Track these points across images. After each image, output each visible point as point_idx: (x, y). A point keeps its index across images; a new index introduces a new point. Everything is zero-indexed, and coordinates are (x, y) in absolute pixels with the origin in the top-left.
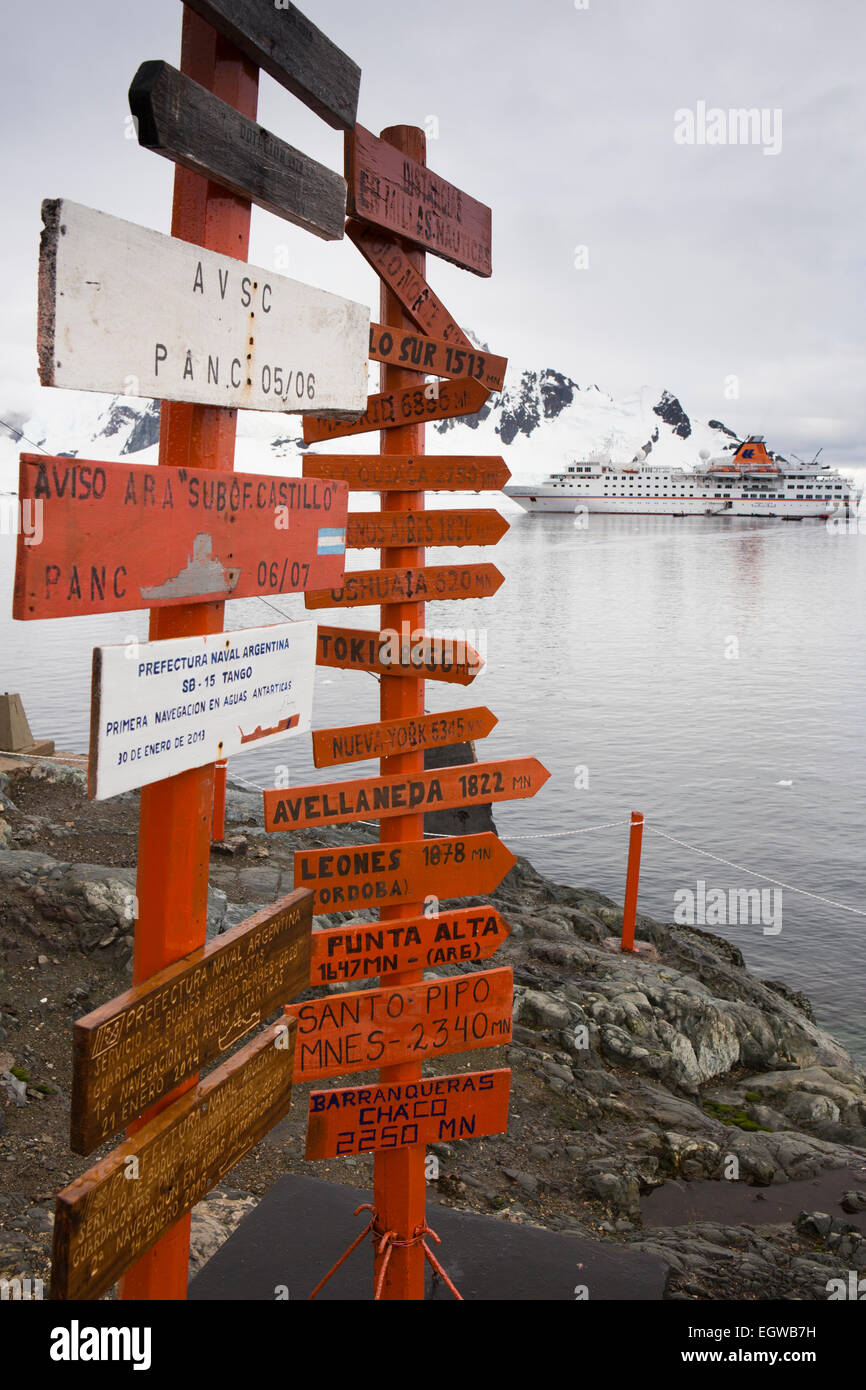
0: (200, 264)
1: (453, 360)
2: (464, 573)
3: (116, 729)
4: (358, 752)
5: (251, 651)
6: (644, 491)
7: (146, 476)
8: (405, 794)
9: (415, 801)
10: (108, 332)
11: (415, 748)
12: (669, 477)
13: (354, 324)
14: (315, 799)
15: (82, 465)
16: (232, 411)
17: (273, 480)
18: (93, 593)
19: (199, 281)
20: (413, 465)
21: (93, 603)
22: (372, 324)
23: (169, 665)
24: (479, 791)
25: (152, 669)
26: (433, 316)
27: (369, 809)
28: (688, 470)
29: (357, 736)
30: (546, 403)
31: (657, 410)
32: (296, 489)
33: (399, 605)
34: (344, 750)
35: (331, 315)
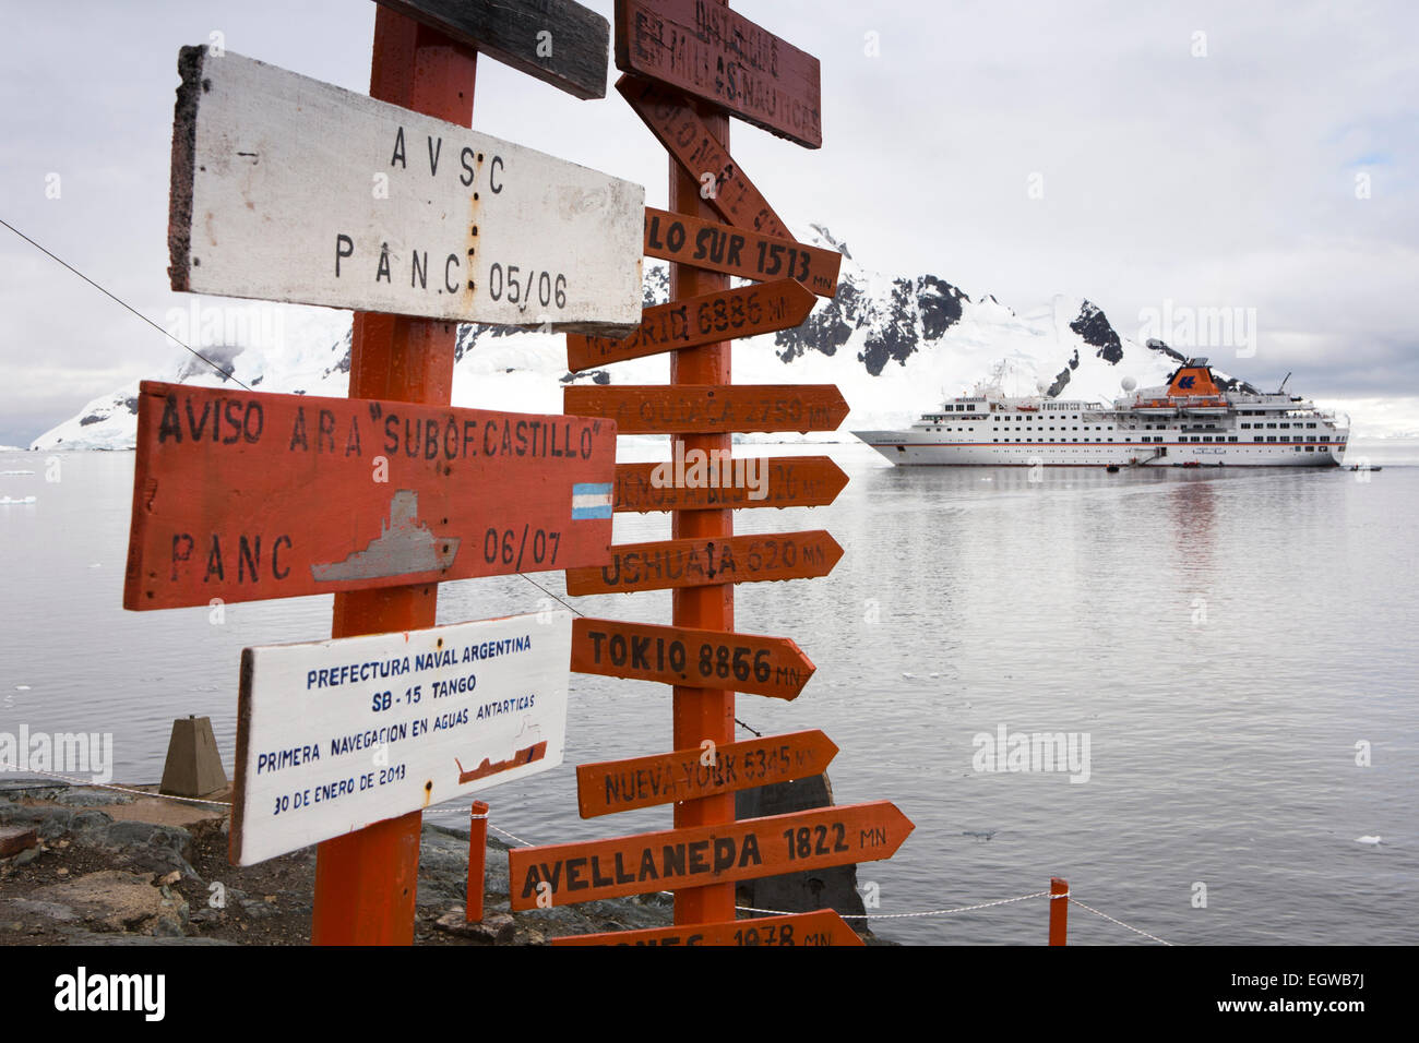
0: (401, 129)
1: (767, 256)
2: (786, 545)
3: (271, 763)
4: (642, 796)
5: (475, 653)
6: (1046, 435)
7: (323, 413)
8: (708, 856)
9: (722, 865)
10: (268, 219)
11: (721, 789)
12: (1079, 416)
13: (622, 208)
14: (582, 862)
15: (230, 397)
16: (449, 324)
17: (507, 418)
18: (241, 572)
19: (399, 152)
20: (714, 398)
21: (243, 585)
22: (647, 209)
23: (354, 673)
24: (813, 851)
25: (328, 681)
26: (740, 200)
27: (657, 877)
28: (1109, 406)
29: (639, 773)
30: (926, 319)
31: (1075, 327)
32: (540, 431)
33: (697, 589)
34: (620, 793)
35: (588, 196)
